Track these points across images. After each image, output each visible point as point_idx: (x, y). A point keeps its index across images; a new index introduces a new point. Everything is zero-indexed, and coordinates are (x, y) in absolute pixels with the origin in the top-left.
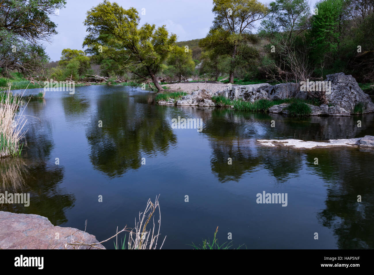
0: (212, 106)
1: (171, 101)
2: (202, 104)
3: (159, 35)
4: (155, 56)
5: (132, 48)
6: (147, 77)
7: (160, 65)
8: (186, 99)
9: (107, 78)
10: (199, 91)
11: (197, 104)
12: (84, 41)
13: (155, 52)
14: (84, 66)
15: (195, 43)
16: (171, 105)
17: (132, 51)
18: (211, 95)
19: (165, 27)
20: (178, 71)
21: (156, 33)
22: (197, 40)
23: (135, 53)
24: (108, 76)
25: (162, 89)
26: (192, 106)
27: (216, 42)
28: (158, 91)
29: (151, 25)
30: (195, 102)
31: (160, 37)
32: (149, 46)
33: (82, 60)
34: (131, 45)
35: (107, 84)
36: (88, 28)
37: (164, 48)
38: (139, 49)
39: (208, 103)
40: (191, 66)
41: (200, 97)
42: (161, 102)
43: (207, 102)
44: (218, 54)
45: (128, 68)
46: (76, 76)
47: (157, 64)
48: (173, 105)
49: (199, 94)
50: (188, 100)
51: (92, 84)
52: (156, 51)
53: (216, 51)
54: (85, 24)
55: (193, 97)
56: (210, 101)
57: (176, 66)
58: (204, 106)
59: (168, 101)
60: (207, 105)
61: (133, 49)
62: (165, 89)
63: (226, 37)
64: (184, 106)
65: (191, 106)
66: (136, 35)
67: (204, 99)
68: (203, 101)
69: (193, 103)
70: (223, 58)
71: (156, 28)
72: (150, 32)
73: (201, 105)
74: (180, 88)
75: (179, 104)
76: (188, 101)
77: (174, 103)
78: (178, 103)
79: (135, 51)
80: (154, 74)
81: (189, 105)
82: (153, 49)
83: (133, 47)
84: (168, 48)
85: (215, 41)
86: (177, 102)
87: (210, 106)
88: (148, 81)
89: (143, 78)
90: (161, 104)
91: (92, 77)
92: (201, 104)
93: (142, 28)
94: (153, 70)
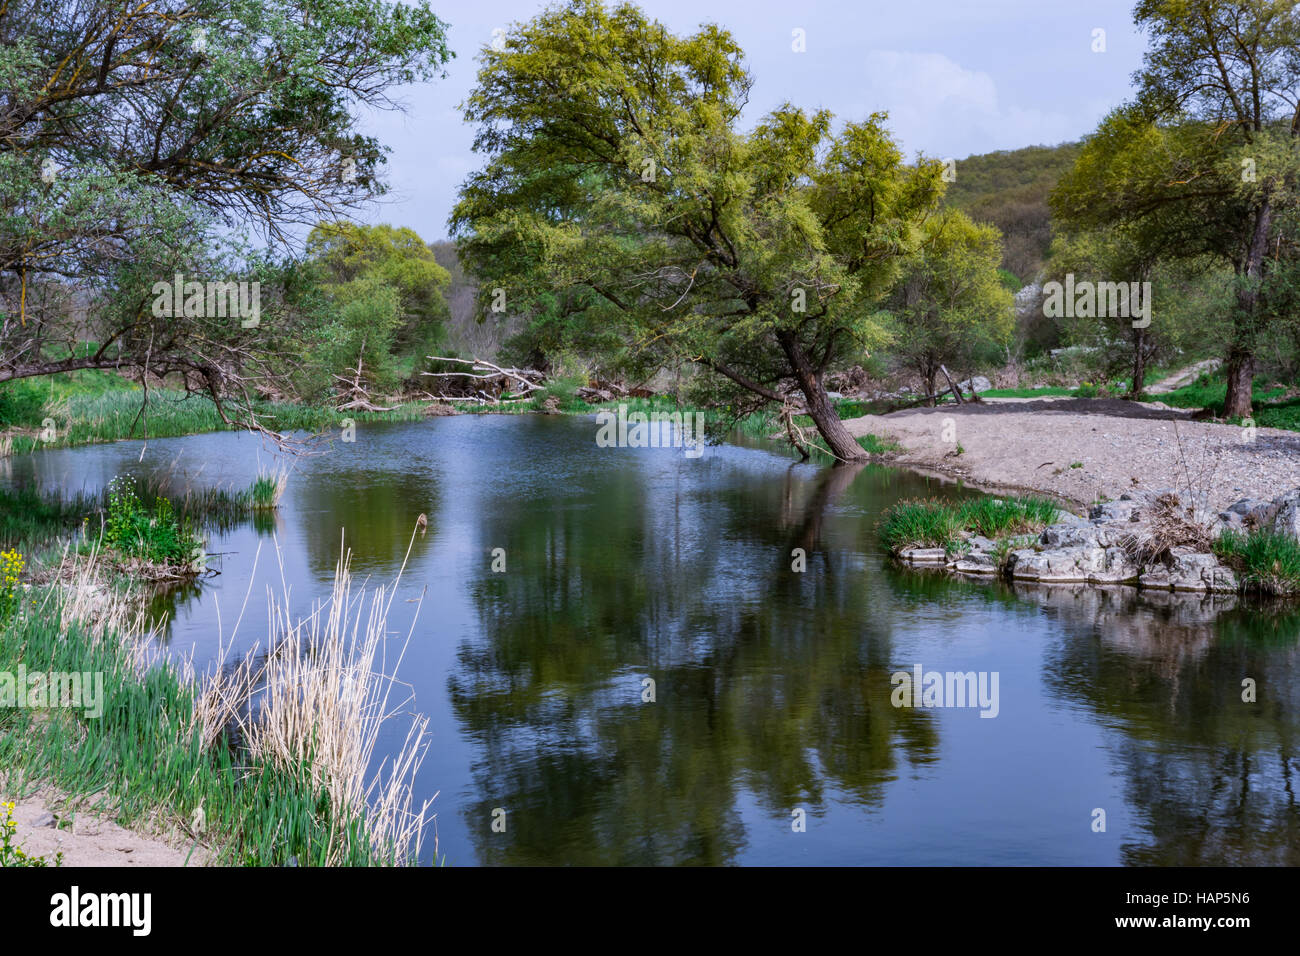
0: (1219, 591)
1: (976, 553)
2: (1164, 578)
3: (855, 168)
4: (829, 281)
5: (707, 239)
6: (781, 387)
7: (854, 326)
8: (1063, 545)
9: (538, 374)
10: (1138, 501)
11: (1129, 574)
12: (459, 201)
13: (829, 258)
14: (417, 312)
15: (984, 175)
16: (979, 572)
17: (702, 249)
18: (1210, 528)
19: (883, 126)
20: (922, 340)
21: (835, 157)
22: (996, 155)
23: (721, 260)
24: (539, 362)
25: (860, 451)
26: (1098, 582)
27: (1151, 187)
28: (838, 463)
29: (809, 116)
30: (1118, 561)
31: (857, 175)
32: (797, 228)
33: (409, 279)
34: (701, 219)
35: (538, 409)
36: (484, 132)
37: (879, 234)
38: (742, 239)
39: (1199, 570)
40: (993, 315)
41: (1144, 535)
42: (918, 554)
43: (1192, 565)
44: (1158, 251)
45: (682, 339)
46: (381, 367)
47: (837, 322)
48: (992, 576)
49: (1135, 519)
50: (1075, 551)
51: (461, 409)
52: (831, 252)
53: (1145, 237)
54: (470, 115)
55: (1102, 534)
56: (1207, 561)
57: (912, 314)
58: (1172, 589)
59: (961, 554)
60: (1192, 581)
61: (710, 243)
62: (873, 452)
63: (1211, 162)
64: (1057, 582)
65: (1092, 582)
66: (732, 170)
67: (1172, 550)
68: (1165, 557)
69: (1108, 566)
70: (1190, 275)
71: (836, 128)
72: (801, 150)
73: (1152, 583)
74: (960, 451)
75: (1028, 569)
76: (1079, 555)
77: (993, 562)
78: (1019, 565)
79: (721, 249)
80: (817, 373)
81: (1085, 581)
82: (819, 244)
83: (708, 232)
84: (903, 235)
85: (1146, 183)
86: (1016, 558)
87: (1209, 591)
88: (784, 408)
89: (758, 393)
90: (916, 564)
91: (456, 370)
92: (1156, 576)
93: (762, 131)
94: (811, 353)
